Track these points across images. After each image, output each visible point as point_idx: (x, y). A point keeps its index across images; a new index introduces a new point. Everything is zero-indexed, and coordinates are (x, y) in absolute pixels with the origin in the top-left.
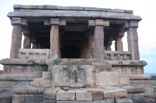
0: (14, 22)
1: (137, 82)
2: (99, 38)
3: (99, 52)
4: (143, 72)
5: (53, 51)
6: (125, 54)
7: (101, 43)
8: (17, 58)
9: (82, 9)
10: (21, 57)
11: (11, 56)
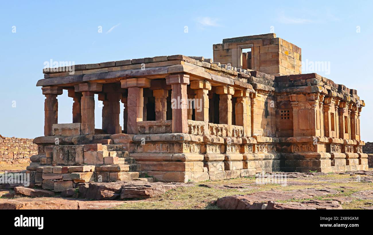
0: (45, 92)
1: (166, 164)
2: (131, 105)
3: (132, 124)
4: (181, 150)
5: (84, 125)
6: (164, 125)
7: (134, 112)
8: (51, 136)
9: (113, 65)
10: (54, 134)
11: (45, 134)
